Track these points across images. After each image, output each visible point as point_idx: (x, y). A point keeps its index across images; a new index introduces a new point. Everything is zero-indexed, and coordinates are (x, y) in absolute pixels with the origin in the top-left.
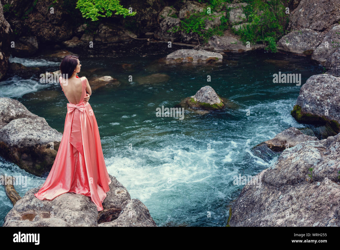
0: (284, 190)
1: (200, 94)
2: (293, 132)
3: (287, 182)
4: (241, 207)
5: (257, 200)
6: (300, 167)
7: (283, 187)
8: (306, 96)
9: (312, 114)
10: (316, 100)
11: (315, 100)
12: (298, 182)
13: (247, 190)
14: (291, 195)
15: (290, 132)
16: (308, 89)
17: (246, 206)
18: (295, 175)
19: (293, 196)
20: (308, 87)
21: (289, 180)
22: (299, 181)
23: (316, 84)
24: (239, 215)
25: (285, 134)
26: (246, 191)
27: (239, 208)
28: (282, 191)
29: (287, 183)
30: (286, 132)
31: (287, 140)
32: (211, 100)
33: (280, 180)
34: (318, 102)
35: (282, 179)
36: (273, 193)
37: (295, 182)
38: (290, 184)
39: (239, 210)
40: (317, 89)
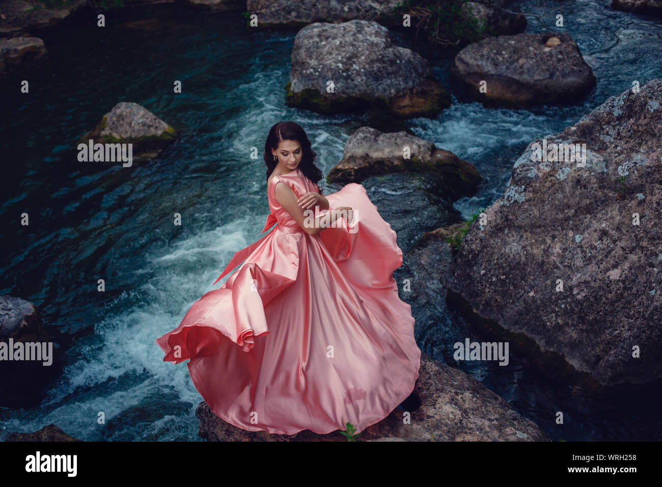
0: (576, 226)
1: (121, 122)
2: (369, 135)
3: (576, 211)
4: (491, 282)
5: (523, 259)
6: (589, 182)
7: (571, 222)
8: (320, 70)
9: (345, 96)
10: (341, 71)
11: (339, 73)
12: (598, 206)
13: (480, 251)
14: (601, 228)
15: (366, 137)
16: (314, 57)
17: (503, 277)
18: (588, 197)
19: (608, 229)
20: (312, 53)
21: (580, 208)
22: (598, 203)
23: (319, 44)
24: (498, 295)
25: (358, 143)
26: (479, 254)
27: (490, 285)
28: (572, 229)
29: (576, 214)
30: (358, 140)
31: (368, 152)
32: (156, 127)
33: (557, 214)
34: (345, 74)
35: (561, 211)
36: (554, 237)
37: (592, 207)
38: (583, 214)
39: (492, 287)
40: (327, 53)
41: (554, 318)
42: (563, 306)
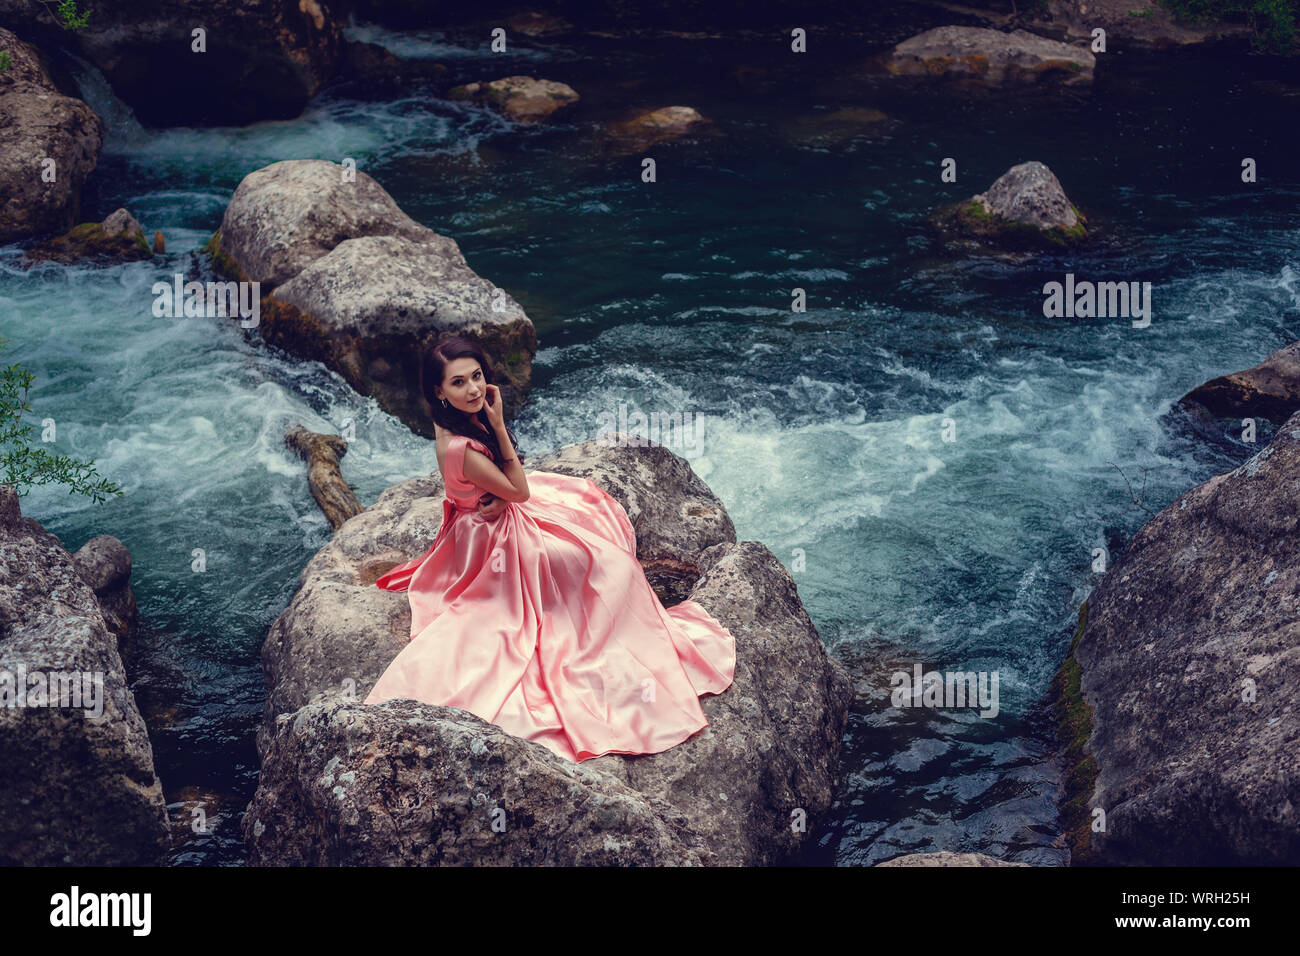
0: (1285, 553)
1: (1006, 189)
4: (1122, 599)
5: (1182, 579)
7: (1282, 543)
13: (1150, 542)
17: (1139, 599)
24: (1112, 627)
26: (1146, 545)
27: (1116, 605)
28: (1276, 557)
32: (1045, 215)
33: (1271, 517)
35: (1279, 513)
36: (1243, 562)
39: (1116, 610)
41: (1132, 701)
42: (1159, 685)
